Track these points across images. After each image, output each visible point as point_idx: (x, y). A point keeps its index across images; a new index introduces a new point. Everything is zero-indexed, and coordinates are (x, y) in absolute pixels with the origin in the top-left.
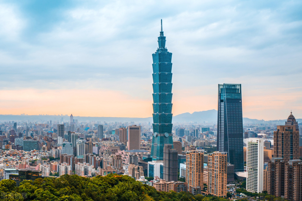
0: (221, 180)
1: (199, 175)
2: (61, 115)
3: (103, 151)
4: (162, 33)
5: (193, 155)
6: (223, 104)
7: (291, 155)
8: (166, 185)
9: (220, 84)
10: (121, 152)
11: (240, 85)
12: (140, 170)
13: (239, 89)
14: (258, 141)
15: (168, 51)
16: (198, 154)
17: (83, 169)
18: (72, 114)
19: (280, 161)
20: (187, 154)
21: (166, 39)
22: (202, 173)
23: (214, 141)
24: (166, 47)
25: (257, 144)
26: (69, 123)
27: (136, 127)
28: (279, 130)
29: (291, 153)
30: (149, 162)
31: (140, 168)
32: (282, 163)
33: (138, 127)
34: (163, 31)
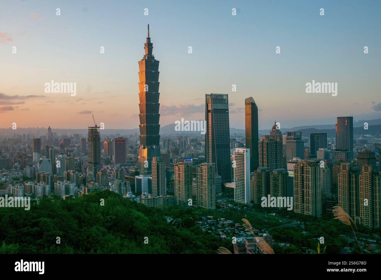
0: (209, 192)
1: (188, 188)
2: (36, 128)
3: (86, 166)
4: (149, 39)
5: (181, 167)
6: (210, 114)
7: (276, 164)
8: (155, 199)
9: (207, 94)
10: (106, 166)
11: (227, 95)
12: (127, 185)
13: (226, 100)
14: (244, 151)
15: (155, 59)
16: (186, 166)
17: (63, 188)
18: (49, 127)
19: (265, 171)
20: (175, 167)
21: (153, 46)
22: (191, 186)
23: (202, 152)
24: (153, 55)
25: (243, 154)
26: (47, 137)
27: (121, 139)
28: (264, 139)
29: (275, 163)
30: (136, 176)
31: (127, 184)
32: (268, 173)
33: (124, 140)
34: (150, 37)
